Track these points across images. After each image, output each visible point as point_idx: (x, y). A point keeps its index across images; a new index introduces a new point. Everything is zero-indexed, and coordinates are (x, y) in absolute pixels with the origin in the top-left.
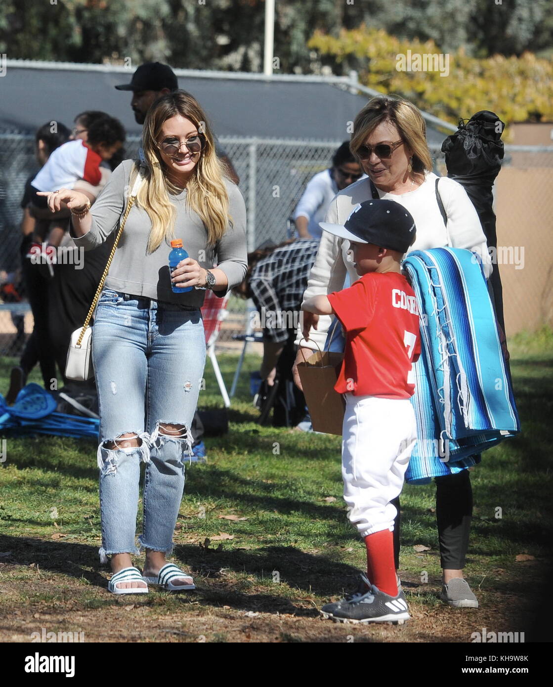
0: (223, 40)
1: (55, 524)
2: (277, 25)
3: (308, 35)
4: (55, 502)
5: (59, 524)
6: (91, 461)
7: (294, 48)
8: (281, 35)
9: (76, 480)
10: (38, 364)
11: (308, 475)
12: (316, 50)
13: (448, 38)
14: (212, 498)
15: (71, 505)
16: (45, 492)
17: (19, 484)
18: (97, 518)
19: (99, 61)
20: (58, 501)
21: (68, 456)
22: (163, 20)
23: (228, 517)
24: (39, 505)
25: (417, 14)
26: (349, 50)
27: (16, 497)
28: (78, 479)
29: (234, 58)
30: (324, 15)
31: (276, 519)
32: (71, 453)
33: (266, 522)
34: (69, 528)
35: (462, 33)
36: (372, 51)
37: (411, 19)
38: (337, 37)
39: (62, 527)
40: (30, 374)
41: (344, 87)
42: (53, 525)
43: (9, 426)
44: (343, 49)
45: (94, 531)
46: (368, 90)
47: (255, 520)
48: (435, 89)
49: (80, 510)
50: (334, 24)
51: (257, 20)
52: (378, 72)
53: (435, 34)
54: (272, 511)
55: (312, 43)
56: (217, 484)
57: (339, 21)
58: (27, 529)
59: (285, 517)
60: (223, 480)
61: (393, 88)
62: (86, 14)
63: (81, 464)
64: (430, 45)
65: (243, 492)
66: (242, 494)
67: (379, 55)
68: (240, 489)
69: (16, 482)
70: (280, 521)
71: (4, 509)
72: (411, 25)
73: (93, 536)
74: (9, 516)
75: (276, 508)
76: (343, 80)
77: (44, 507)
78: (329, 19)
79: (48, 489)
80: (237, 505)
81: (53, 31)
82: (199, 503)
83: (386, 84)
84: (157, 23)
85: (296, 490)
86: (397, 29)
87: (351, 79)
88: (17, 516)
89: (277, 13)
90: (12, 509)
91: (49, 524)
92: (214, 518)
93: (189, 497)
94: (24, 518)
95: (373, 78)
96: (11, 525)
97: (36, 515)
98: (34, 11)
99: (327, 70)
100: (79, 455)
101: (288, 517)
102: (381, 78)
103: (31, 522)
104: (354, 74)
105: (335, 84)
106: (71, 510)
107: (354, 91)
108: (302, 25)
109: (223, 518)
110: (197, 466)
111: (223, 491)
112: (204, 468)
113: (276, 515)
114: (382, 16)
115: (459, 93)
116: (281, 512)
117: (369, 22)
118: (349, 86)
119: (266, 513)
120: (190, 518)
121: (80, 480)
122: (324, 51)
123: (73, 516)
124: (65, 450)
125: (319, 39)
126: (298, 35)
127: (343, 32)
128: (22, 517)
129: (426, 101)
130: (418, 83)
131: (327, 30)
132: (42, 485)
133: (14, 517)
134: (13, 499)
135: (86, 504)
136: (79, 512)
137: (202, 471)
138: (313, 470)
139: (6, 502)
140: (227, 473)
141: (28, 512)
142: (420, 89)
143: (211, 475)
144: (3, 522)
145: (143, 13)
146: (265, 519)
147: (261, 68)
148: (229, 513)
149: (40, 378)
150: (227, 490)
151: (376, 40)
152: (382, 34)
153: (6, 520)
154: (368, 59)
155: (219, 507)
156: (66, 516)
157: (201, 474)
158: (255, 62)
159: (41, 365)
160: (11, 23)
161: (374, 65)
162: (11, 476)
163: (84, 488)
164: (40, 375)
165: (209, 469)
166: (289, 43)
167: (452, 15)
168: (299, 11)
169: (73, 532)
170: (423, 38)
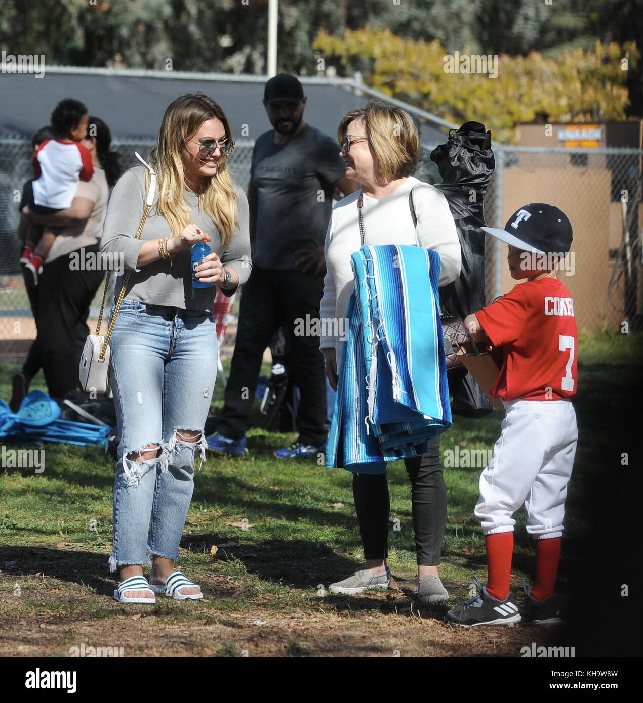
0: (226, 41)
1: (61, 532)
2: (280, 26)
3: (312, 36)
4: (61, 510)
5: (64, 533)
6: (96, 468)
7: (298, 49)
8: (285, 36)
9: (81, 488)
10: (41, 370)
11: (316, 481)
12: (321, 51)
13: (452, 38)
14: (218, 505)
15: (76, 513)
16: (50, 500)
17: (23, 492)
18: (103, 526)
19: (102, 65)
20: (63, 509)
21: (73, 464)
22: (166, 23)
23: (235, 524)
24: (44, 513)
25: (421, 13)
26: (354, 51)
27: (21, 505)
28: (84, 487)
29: (237, 60)
30: (328, 16)
31: (283, 526)
32: (76, 460)
33: (273, 529)
34: (75, 536)
35: (466, 33)
36: (377, 51)
37: (416, 19)
38: (343, 38)
39: (67, 536)
40: (33, 381)
41: (349, 89)
42: (59, 533)
43: (13, 433)
44: (348, 50)
45: (100, 540)
46: (373, 92)
47: (262, 527)
48: (441, 90)
49: (85, 518)
50: (338, 25)
51: (261, 22)
52: (383, 73)
53: (440, 34)
54: (279, 518)
55: (316, 44)
56: (224, 491)
57: (343, 21)
58: (33, 538)
59: (293, 524)
60: (230, 486)
61: (398, 90)
62: (89, 17)
63: (86, 472)
64: (435, 46)
65: (250, 498)
66: (249, 500)
67: (384, 56)
68: (247, 495)
69: (20, 490)
70: (288, 528)
71: (8, 518)
72: (416, 26)
73: (99, 545)
74: (14, 525)
75: (283, 514)
76: (348, 81)
77: (49, 515)
78: (333, 19)
79: (53, 497)
80: (244, 512)
81: (54, 34)
82: (205, 511)
83: (391, 85)
84: (159, 25)
85: (303, 496)
86: (401, 29)
87: (356, 81)
88: (21, 524)
89: (280, 14)
90: (17, 517)
91: (54, 532)
92: (221, 525)
93: (195, 504)
94: (30, 527)
95: (378, 79)
96: (16, 534)
97: (41, 524)
98: (35, 14)
99: (332, 71)
100: (85, 462)
101: (296, 524)
102: (386, 79)
103: (37, 531)
104: (358, 76)
105: (340, 87)
106: (77, 518)
107: (359, 93)
108: (306, 26)
109: (230, 525)
110: (203, 473)
111: (230, 498)
112: (211, 474)
113: (283, 522)
114: (386, 16)
115: (464, 94)
116: (288, 519)
117: (374, 23)
118: (353, 88)
119: (273, 519)
120: (196, 526)
121: (86, 488)
122: (328, 52)
123: (78, 524)
124: (70, 457)
125: (324, 40)
126: (302, 36)
127: (348, 33)
128: (27, 525)
129: (432, 102)
130: (424, 84)
131: (331, 31)
132: (47, 493)
133: (19, 526)
134: (17, 507)
135: (92, 512)
136: (84, 520)
137: (209, 477)
138: (321, 476)
139: (11, 511)
140: (233, 480)
141: (33, 520)
142: (425, 89)
143: (217, 482)
144: (8, 531)
145: (145, 15)
146: (272, 526)
147: (265, 70)
148: (236, 520)
149: (43, 385)
150: (233, 497)
151: (381, 41)
152: (387, 34)
153: (11, 529)
154: (373, 60)
155: (226, 515)
156: (71, 525)
157: (207, 481)
158: (259, 64)
159: (45, 372)
160: (13, 26)
161: (380, 65)
162: (15, 484)
163: (89, 495)
164: (44, 381)
165: (215, 476)
166: (293, 45)
167: (457, 15)
168: (302, 12)
169: (79, 541)
170: (429, 39)
